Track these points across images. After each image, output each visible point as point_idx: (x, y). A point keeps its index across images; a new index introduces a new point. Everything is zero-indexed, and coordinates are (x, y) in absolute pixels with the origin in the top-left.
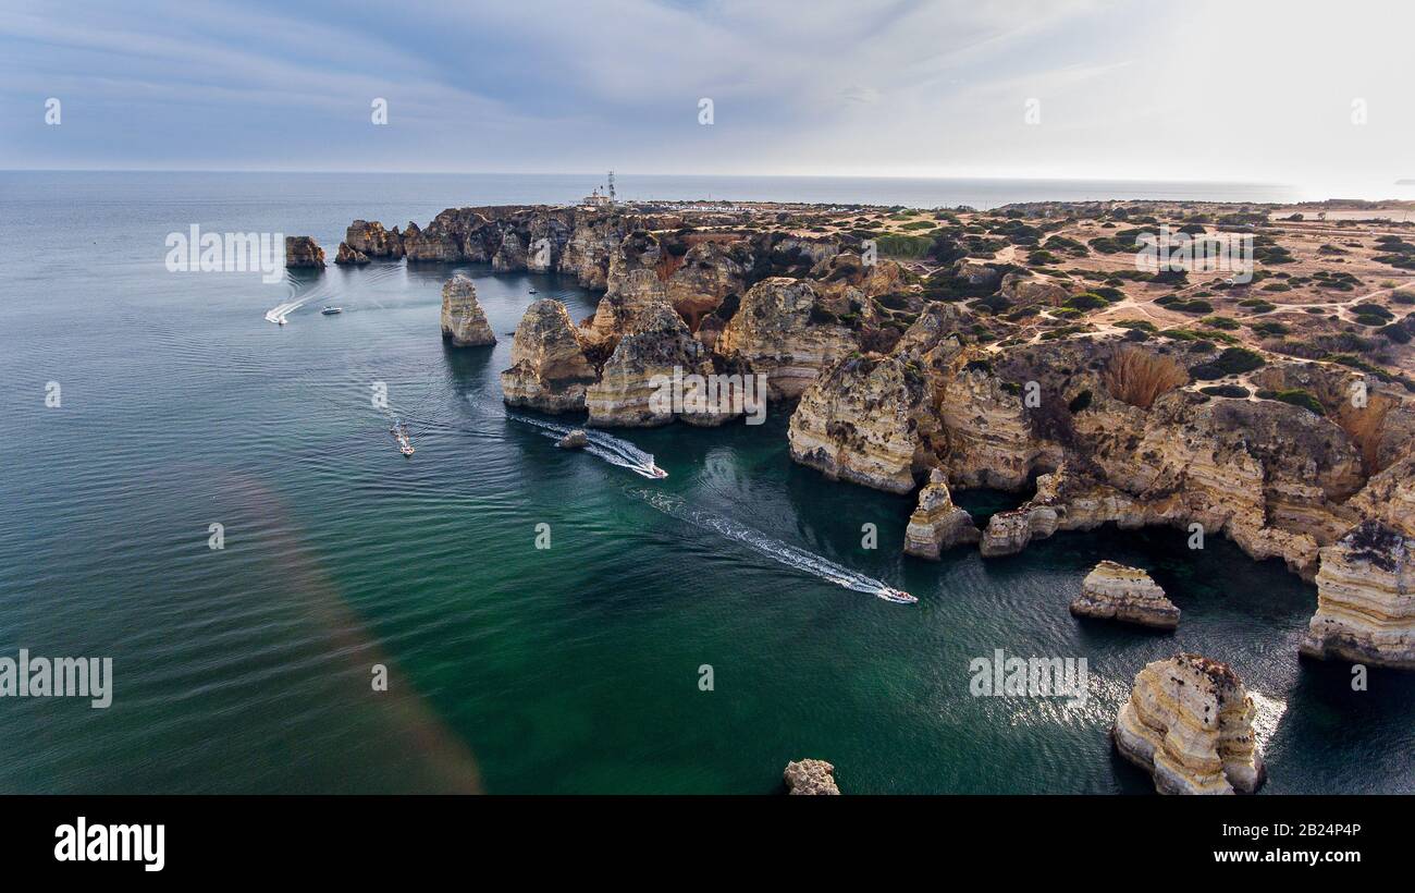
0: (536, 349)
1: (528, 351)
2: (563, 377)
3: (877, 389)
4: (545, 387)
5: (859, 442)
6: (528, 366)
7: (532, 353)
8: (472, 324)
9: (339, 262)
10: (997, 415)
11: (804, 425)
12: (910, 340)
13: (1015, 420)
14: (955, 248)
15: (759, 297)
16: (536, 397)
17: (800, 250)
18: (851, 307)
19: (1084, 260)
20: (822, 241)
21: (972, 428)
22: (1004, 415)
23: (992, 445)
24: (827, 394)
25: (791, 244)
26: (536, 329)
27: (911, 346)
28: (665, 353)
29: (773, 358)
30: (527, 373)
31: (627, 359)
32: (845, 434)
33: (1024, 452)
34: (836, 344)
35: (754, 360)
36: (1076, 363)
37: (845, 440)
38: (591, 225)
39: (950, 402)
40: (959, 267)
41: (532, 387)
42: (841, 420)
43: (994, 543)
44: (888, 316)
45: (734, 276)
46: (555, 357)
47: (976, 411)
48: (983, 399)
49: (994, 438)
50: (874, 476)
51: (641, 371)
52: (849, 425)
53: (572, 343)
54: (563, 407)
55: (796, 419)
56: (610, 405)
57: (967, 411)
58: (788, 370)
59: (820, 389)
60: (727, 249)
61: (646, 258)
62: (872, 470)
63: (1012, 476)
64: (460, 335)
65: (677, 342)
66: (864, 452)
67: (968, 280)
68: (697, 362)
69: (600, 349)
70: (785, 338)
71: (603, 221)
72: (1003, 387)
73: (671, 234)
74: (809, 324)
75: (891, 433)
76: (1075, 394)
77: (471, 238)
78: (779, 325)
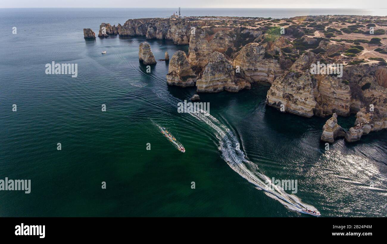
0: (178, 67)
1: (175, 68)
2: (185, 76)
3: (301, 83)
4: (181, 79)
5: (295, 101)
6: (175, 73)
7: (177, 68)
8: (150, 57)
9: (99, 36)
10: (340, 91)
11: (273, 94)
12: (297, 64)
13: (347, 93)
14: (299, 32)
15: (248, 50)
16: (178, 83)
17: (250, 33)
18: (276, 53)
19: (341, 36)
20: (257, 30)
21: (330, 95)
22: (343, 92)
23: (337, 101)
24: (283, 84)
25: (246, 31)
26: (178, 61)
27: (298, 66)
28: (221, 69)
29: (252, 70)
30: (175, 75)
31: (210, 71)
32: (289, 97)
33: (349, 104)
34: (273, 65)
35: (246, 70)
36: (364, 74)
37: (290, 100)
38: (176, 24)
39: (322, 86)
40: (304, 39)
41: (177, 80)
42: (287, 93)
43: (352, 137)
44: (286, 55)
45: (230, 42)
46: (183, 69)
47: (332, 90)
48: (335, 86)
49: (339, 99)
50: (299, 112)
51: (214, 75)
52: (290, 94)
53: (188, 65)
54: (187, 86)
55: (270, 92)
56: (204, 86)
57: (329, 90)
58: (256, 73)
59: (280, 83)
60: (228, 33)
61: (202, 36)
62: (299, 110)
63: (345, 111)
64: (146, 61)
65: (224, 65)
66: (297, 104)
67: (307, 43)
68: (231, 72)
69: (196, 66)
70: (256, 63)
71: (180, 23)
72: (343, 82)
73: (208, 28)
74: (264, 58)
75: (307, 98)
76: (364, 84)
77: (138, 29)
78: (254, 59)
